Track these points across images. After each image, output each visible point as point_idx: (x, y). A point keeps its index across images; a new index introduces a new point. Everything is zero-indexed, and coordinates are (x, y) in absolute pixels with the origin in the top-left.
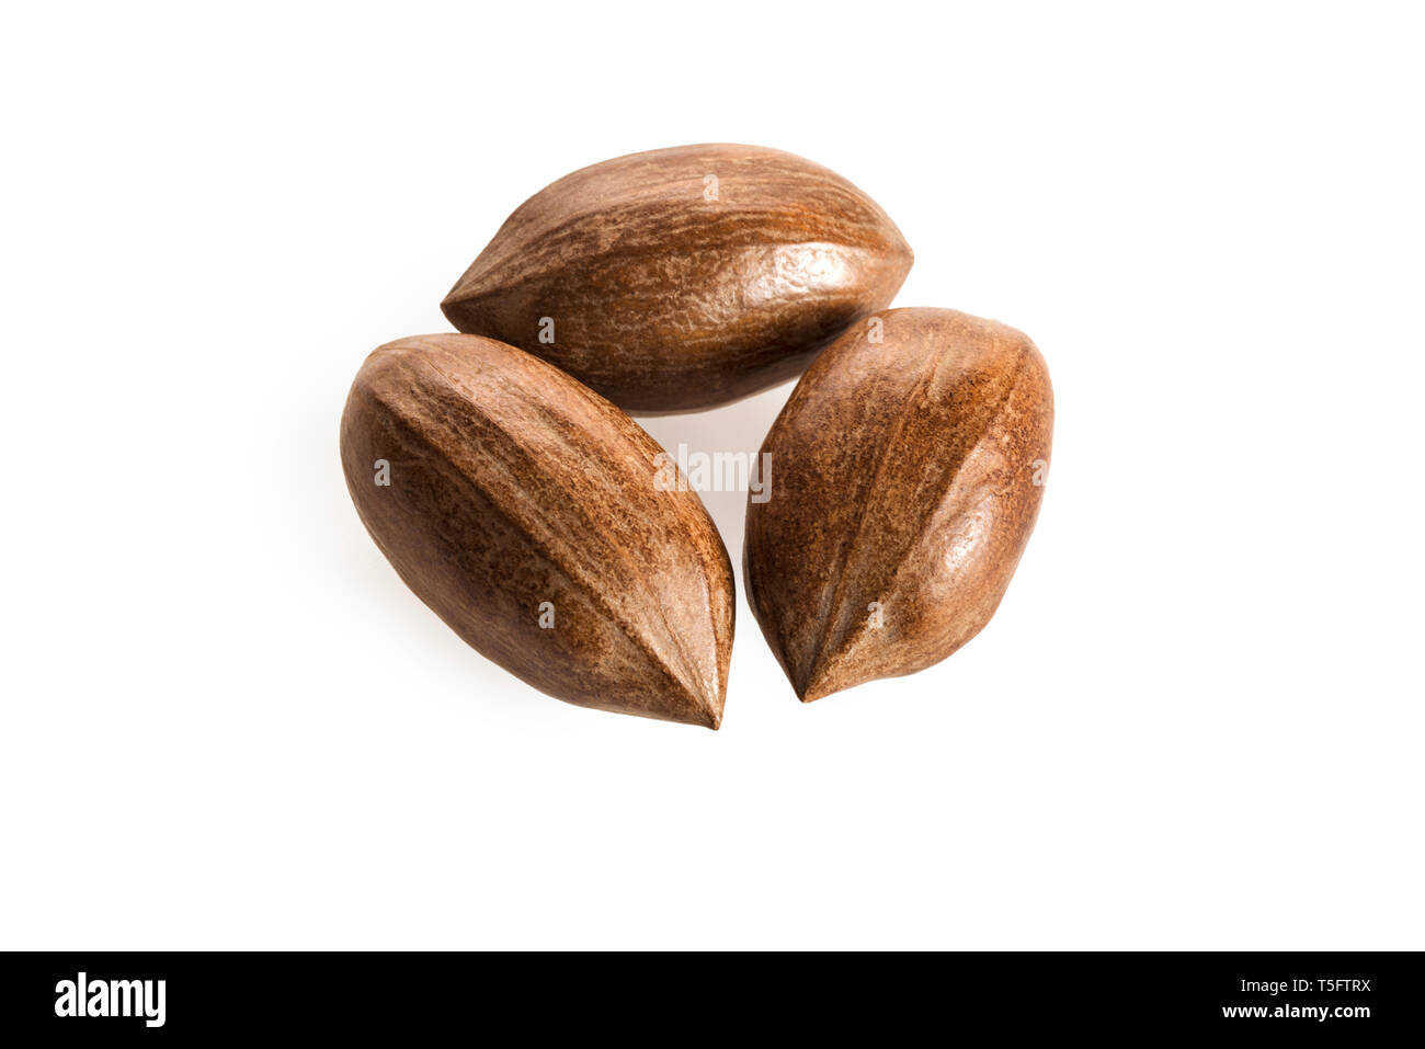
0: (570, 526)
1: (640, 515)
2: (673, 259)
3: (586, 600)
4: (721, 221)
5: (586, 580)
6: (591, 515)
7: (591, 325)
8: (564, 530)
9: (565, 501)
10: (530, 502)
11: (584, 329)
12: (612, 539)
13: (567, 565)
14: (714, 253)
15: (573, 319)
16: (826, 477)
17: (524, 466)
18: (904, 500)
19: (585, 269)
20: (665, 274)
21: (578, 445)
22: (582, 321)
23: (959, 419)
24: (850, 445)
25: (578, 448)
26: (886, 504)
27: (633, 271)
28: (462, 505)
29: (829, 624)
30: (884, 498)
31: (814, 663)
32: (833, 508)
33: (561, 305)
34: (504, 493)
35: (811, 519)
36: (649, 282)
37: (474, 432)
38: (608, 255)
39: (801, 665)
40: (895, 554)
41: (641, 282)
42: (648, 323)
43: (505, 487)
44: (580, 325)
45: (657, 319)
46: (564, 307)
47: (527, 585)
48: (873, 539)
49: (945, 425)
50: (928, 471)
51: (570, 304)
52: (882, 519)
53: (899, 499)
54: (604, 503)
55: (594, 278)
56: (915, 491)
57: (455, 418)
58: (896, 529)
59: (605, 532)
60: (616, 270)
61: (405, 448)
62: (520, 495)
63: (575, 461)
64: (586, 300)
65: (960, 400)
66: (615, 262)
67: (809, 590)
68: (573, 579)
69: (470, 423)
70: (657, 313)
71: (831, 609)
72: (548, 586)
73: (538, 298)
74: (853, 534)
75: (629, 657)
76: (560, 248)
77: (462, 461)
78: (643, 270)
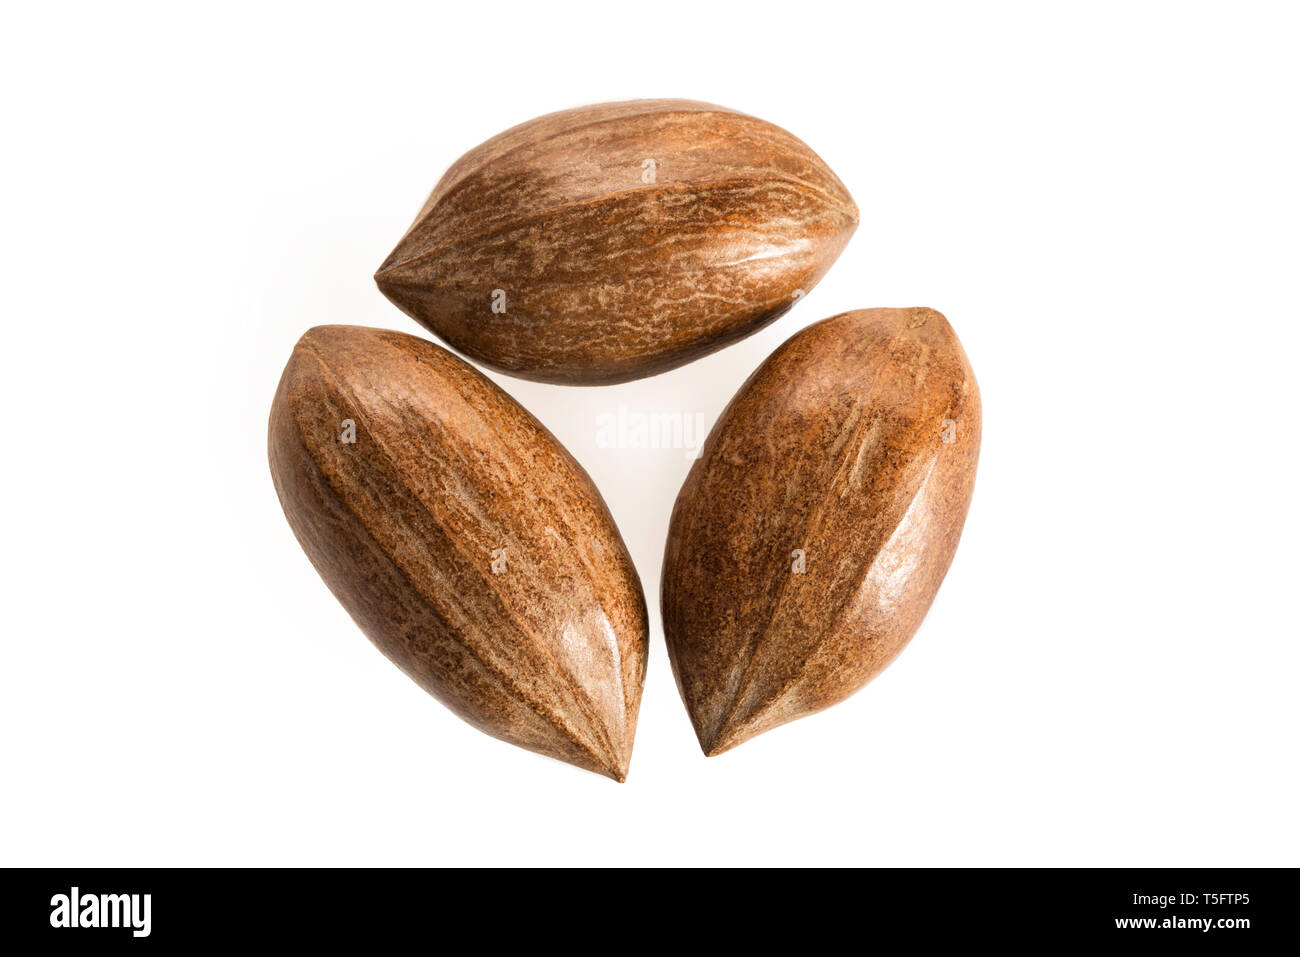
0: (485, 612)
1: (555, 596)
2: (606, 287)
3: (498, 685)
4: (657, 245)
5: (499, 667)
6: (507, 602)
7: (520, 342)
8: (480, 616)
9: (481, 587)
10: (447, 586)
11: (514, 345)
12: (526, 626)
13: (480, 652)
14: (649, 281)
15: (503, 336)
16: (742, 566)
17: (443, 547)
18: (817, 597)
19: (517, 290)
20: (597, 302)
21: (497, 520)
22: (513, 339)
23: (878, 510)
24: (768, 533)
25: (497, 524)
26: (799, 601)
27: (565, 298)
28: (381, 576)
29: (736, 701)
30: (797, 594)
31: (720, 730)
32: (747, 598)
33: (492, 322)
34: (422, 574)
35: (724, 606)
36: (581, 309)
37: (397, 503)
38: (541, 279)
39: (707, 728)
40: (804, 648)
41: (572, 309)
42: (578, 346)
43: (423, 567)
44: (510, 341)
45: (588, 343)
46: (494, 324)
47: (441, 662)
48: (784, 632)
49: (864, 516)
50: (842, 568)
51: (500, 322)
52: (794, 615)
53: (812, 596)
54: (521, 587)
55: (526, 302)
56: (828, 588)
57: (378, 483)
58: (807, 625)
59: (519, 620)
60: (548, 296)
61: (327, 504)
62: (438, 577)
63: (494, 540)
64: (516, 321)
65: (881, 488)
66: (547, 287)
67: (718, 669)
68: (487, 665)
69: (391, 492)
70: (588, 338)
71: (739, 688)
72: (462, 667)
73: (469, 309)
74: (764, 625)
75: (538, 728)
76: (493, 259)
77: (382, 534)
78: (575, 297)
